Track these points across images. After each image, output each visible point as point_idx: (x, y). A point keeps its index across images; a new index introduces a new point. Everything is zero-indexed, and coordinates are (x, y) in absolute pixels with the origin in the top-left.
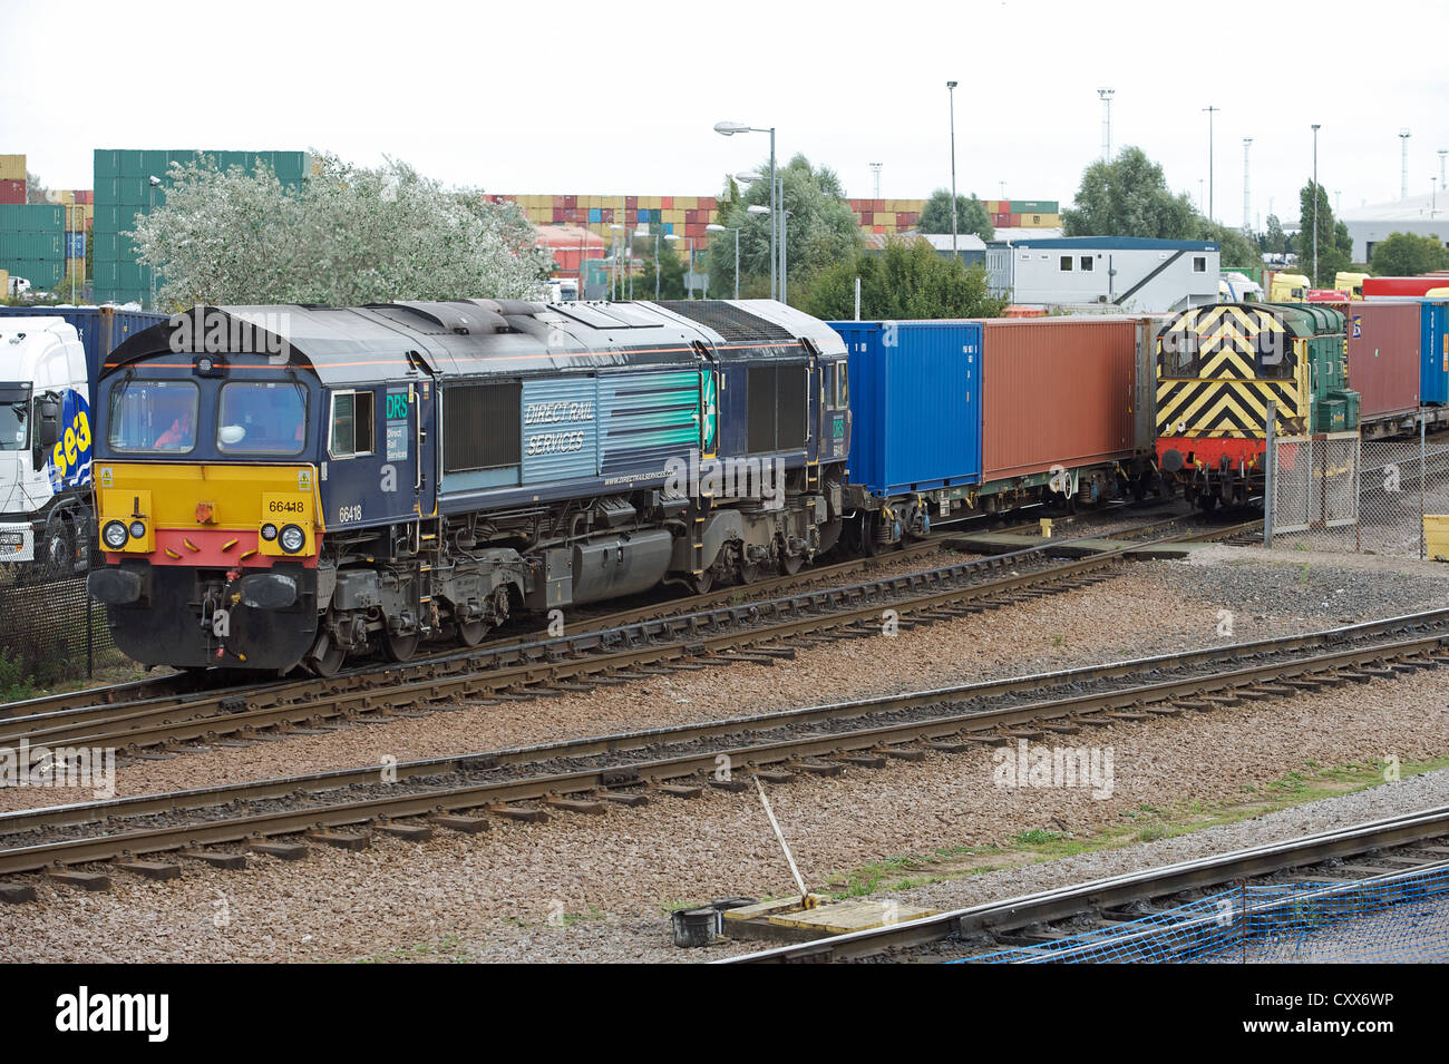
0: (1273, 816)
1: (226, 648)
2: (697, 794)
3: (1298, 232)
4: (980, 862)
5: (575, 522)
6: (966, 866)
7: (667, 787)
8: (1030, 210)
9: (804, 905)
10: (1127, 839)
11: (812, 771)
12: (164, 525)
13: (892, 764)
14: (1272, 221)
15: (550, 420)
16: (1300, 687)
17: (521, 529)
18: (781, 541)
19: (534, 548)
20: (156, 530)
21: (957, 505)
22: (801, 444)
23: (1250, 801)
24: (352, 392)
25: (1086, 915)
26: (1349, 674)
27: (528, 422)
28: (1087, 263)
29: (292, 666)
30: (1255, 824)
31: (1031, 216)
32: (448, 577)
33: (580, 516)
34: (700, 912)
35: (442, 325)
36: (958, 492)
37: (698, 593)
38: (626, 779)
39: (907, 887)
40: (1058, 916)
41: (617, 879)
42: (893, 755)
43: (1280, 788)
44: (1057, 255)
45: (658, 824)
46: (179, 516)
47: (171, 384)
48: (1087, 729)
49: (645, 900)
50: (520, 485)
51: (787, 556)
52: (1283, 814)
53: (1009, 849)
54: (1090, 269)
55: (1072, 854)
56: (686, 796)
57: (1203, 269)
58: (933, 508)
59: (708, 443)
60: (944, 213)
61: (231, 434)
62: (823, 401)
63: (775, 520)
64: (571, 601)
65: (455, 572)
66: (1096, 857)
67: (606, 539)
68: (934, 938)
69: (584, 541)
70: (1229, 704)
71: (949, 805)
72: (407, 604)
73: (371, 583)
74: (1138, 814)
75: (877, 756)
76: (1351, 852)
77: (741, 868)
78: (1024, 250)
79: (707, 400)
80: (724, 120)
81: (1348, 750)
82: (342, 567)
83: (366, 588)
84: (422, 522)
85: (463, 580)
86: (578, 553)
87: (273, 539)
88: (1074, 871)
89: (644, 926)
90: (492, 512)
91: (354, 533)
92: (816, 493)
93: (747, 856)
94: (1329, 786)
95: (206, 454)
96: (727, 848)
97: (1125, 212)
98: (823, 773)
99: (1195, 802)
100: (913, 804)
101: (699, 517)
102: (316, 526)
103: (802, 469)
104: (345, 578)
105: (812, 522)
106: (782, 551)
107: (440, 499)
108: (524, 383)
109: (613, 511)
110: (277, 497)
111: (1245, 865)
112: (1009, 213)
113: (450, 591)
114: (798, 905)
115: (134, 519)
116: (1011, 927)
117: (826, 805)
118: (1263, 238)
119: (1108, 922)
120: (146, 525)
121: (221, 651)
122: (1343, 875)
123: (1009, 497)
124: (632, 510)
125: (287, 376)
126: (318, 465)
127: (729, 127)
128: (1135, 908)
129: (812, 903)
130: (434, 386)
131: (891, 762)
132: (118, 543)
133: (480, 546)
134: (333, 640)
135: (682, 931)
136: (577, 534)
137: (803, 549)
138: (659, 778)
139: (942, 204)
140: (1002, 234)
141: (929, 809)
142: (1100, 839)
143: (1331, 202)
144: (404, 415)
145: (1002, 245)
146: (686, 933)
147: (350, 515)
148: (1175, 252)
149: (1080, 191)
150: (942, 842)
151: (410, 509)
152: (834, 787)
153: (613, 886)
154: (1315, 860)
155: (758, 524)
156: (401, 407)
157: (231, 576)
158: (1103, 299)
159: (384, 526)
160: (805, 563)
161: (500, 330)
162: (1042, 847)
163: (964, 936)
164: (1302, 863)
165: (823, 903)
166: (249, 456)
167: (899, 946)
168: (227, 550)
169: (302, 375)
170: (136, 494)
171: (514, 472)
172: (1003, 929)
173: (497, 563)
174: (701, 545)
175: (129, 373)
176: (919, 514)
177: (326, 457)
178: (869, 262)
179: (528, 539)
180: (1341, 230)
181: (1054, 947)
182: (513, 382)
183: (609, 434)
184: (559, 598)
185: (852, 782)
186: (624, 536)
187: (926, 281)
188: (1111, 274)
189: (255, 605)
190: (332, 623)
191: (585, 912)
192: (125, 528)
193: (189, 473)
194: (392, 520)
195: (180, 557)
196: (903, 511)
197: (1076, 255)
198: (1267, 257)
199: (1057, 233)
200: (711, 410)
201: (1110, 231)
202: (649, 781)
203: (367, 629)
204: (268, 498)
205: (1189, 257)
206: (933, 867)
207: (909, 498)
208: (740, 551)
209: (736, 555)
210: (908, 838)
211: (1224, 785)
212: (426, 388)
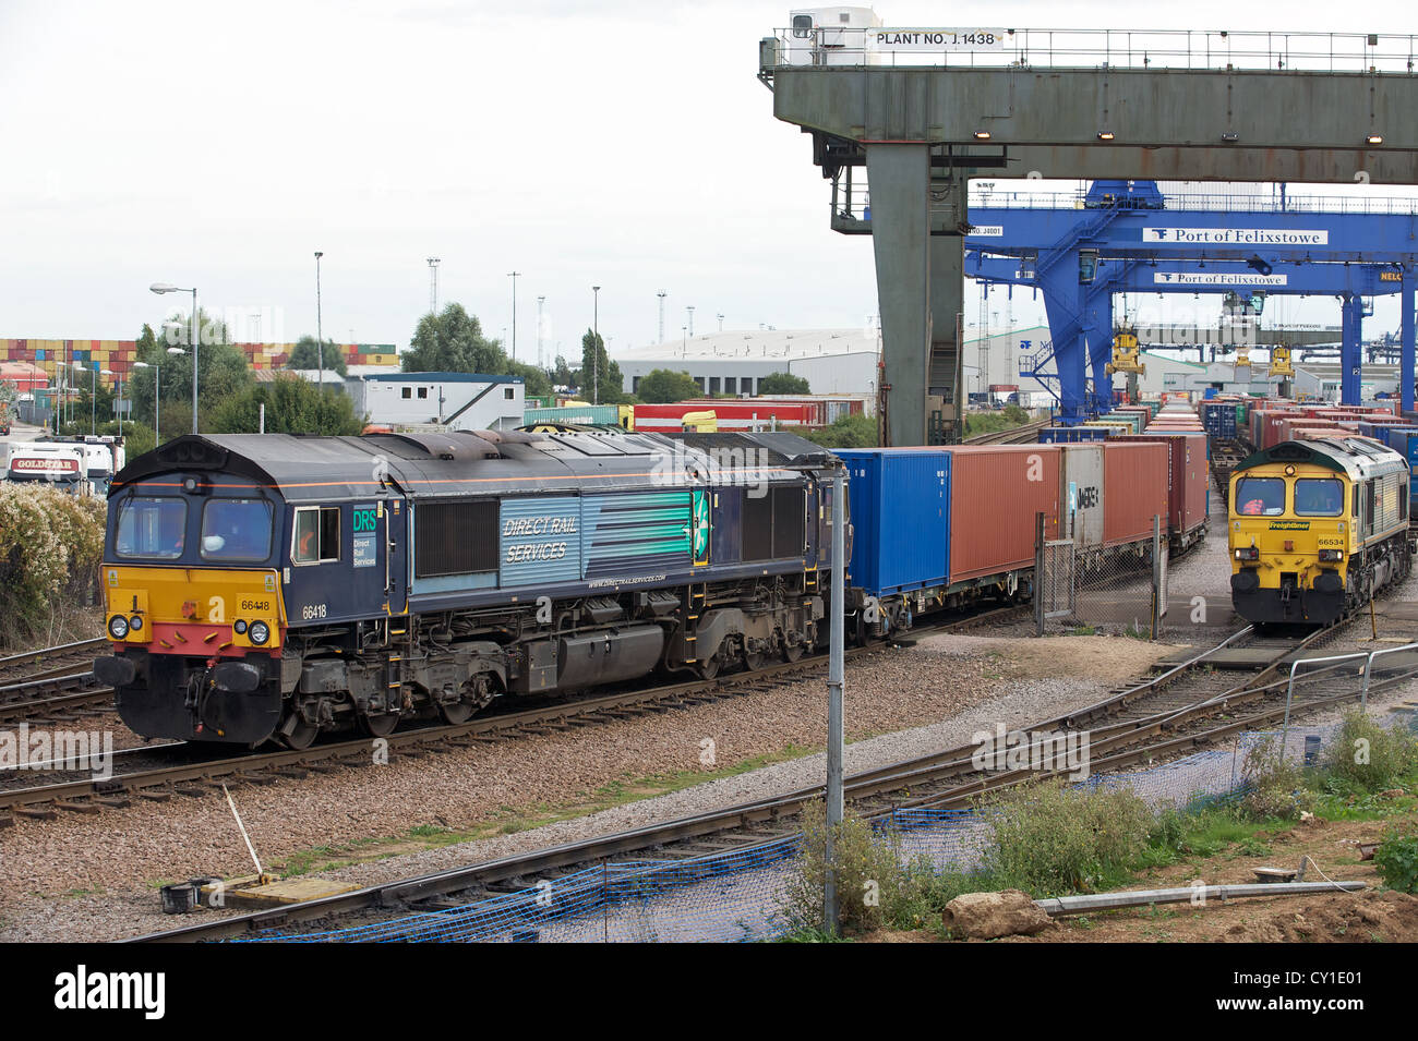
0: (601, 814)
1: (204, 725)
2: (167, 799)
3: (579, 369)
4: (383, 850)
5: (561, 619)
6: (373, 853)
7: (144, 793)
8: (374, 352)
9: (260, 881)
10: (494, 831)
11: (252, 781)
12: (160, 619)
13: (312, 776)
14: (559, 360)
15: (530, 533)
16: (615, 716)
17: (504, 625)
18: (780, 635)
19: (518, 641)
20: (153, 624)
21: (930, 603)
22: (798, 552)
23: (584, 803)
24: (317, 508)
25: (474, 888)
26: (651, 706)
27: (506, 534)
28: (422, 393)
29: (264, 740)
30: (590, 820)
31: (374, 356)
32: (419, 666)
33: (568, 614)
34: (182, 887)
35: (428, 451)
36: (931, 592)
37: (703, 678)
38: (113, 788)
39: (332, 868)
40: (454, 889)
41: (112, 862)
42: (312, 770)
43: (605, 793)
44: (399, 386)
45: (139, 821)
46: (171, 614)
47: (166, 500)
48: (457, 749)
49: (135, 879)
50: (498, 588)
51: (786, 646)
52: (611, 811)
53: (404, 840)
54: (425, 397)
55: (455, 843)
56: (158, 800)
57: (512, 397)
58: (914, 605)
59: (700, 553)
60: (307, 353)
61: (212, 542)
62: (821, 517)
63: (774, 617)
64: (556, 686)
65: (429, 662)
66: (472, 845)
67: (592, 634)
68: (359, 906)
69: (570, 635)
70: (562, 729)
71: (357, 807)
72: (378, 688)
73: (339, 671)
74: (500, 813)
75: (300, 770)
76: (669, 840)
77: (204, 855)
78: (374, 383)
79: (699, 516)
80: (160, 282)
81: (654, 763)
82: (310, 658)
83: (335, 675)
84: (391, 619)
85: (439, 668)
86: (563, 646)
87: (244, 632)
88: (458, 856)
89: (138, 898)
90: (468, 610)
91: (321, 628)
92: (816, 595)
93: (208, 845)
94: (643, 791)
95: (192, 559)
96: (193, 840)
97: (449, 353)
98: (260, 783)
99: (542, 803)
100: (330, 806)
101: (691, 615)
102: (280, 623)
103: (799, 575)
104: (310, 666)
105: (810, 619)
106: (781, 643)
107: (411, 600)
108: (502, 502)
109: (597, 610)
110: (248, 597)
111: (591, 850)
112: (358, 354)
113: (424, 679)
114: (256, 882)
115: (133, 614)
116: (419, 898)
117: (264, 807)
118: (552, 374)
119: (491, 894)
120: (143, 619)
121: (200, 727)
122: (664, 856)
123: (967, 594)
124: (619, 608)
125: (257, 494)
126: (281, 570)
127: (161, 287)
128: (511, 883)
129: (266, 880)
130: (405, 504)
131: (311, 775)
132: (121, 634)
133: (456, 640)
134: (301, 719)
135: (169, 901)
136: (562, 629)
137: (801, 641)
138: (138, 786)
139: (308, 347)
140: (353, 370)
141: (342, 810)
142: (472, 832)
143: (606, 347)
144: (372, 528)
145: (356, 378)
146: (172, 903)
147: (314, 613)
148: (491, 384)
149: (415, 336)
150: (354, 835)
151: (379, 607)
152: (269, 793)
153: (108, 867)
154: (642, 845)
155: (758, 620)
156: (369, 522)
157: (210, 663)
158: (435, 420)
159: (349, 623)
160: (805, 652)
161: (489, 456)
162: (430, 838)
163: (384, 904)
164: (633, 848)
165: (274, 880)
166: (225, 562)
167: (336, 912)
168: (209, 641)
169: (269, 494)
170: (135, 592)
171: (494, 575)
172: (413, 898)
173: (475, 655)
174: (694, 638)
175: (132, 490)
176: (903, 611)
177: (290, 565)
178: (262, 391)
179: (511, 633)
180: (614, 367)
181: (455, 912)
182: (492, 500)
183: (593, 545)
184: (543, 684)
185: (283, 789)
186: (613, 631)
187: (306, 406)
188: (441, 400)
189: (226, 689)
190: (298, 705)
191: (91, 888)
192: (126, 621)
193: (177, 576)
194: (360, 618)
195: (172, 647)
196: (891, 609)
197: (414, 386)
198: (556, 388)
199: (397, 369)
200: (704, 525)
201: (438, 368)
202: (130, 789)
203: (333, 710)
204: (241, 597)
205: (501, 388)
206: (349, 854)
207: (897, 597)
208: (741, 643)
209: (738, 647)
210: (328, 832)
211: (563, 791)
212: (397, 505)
